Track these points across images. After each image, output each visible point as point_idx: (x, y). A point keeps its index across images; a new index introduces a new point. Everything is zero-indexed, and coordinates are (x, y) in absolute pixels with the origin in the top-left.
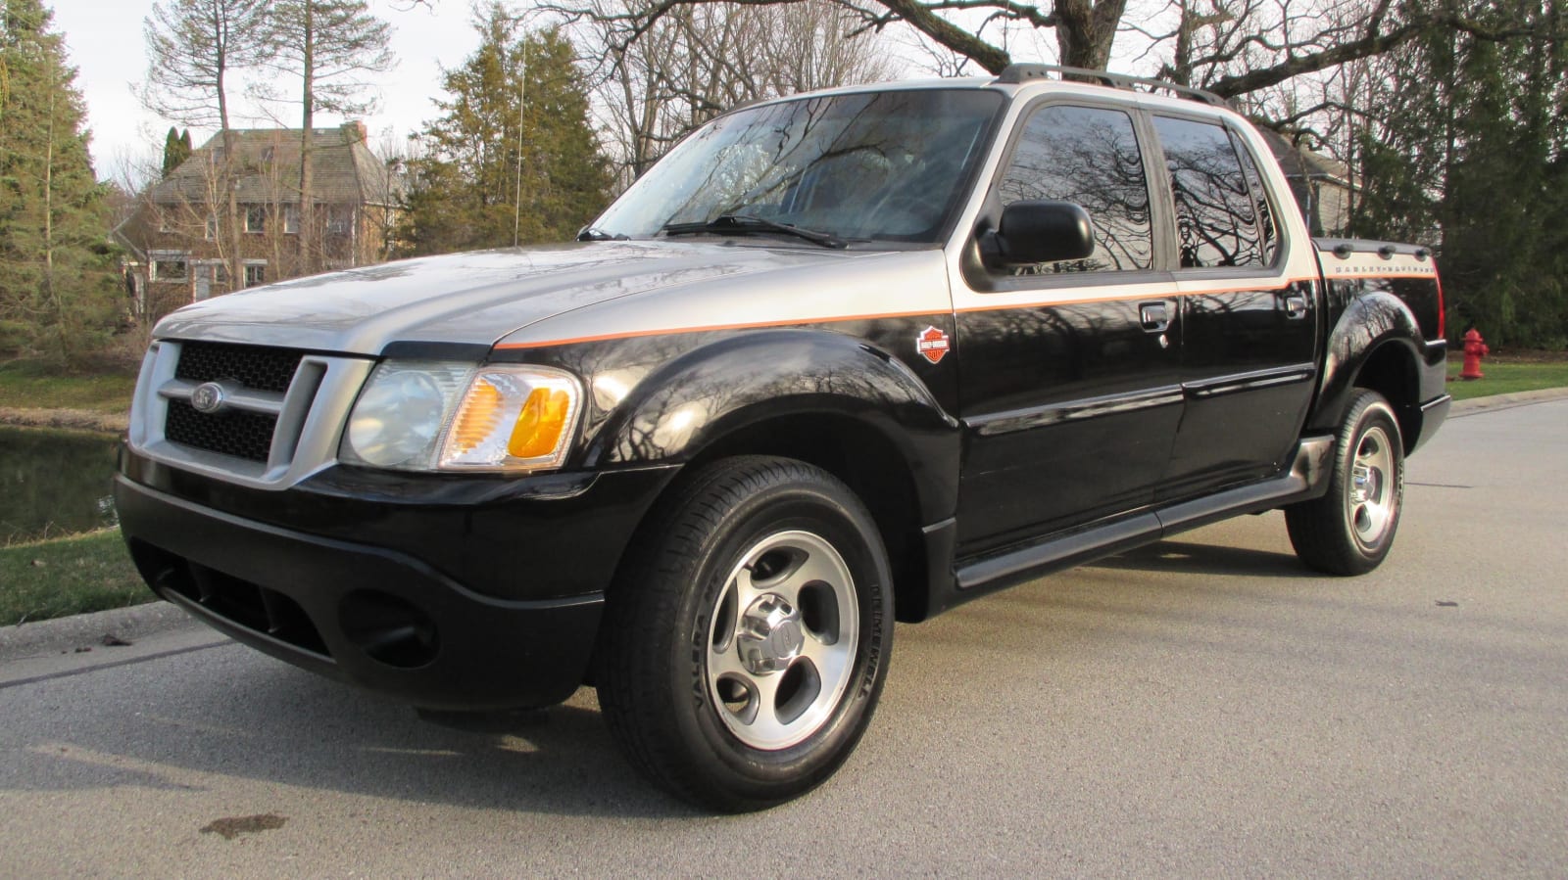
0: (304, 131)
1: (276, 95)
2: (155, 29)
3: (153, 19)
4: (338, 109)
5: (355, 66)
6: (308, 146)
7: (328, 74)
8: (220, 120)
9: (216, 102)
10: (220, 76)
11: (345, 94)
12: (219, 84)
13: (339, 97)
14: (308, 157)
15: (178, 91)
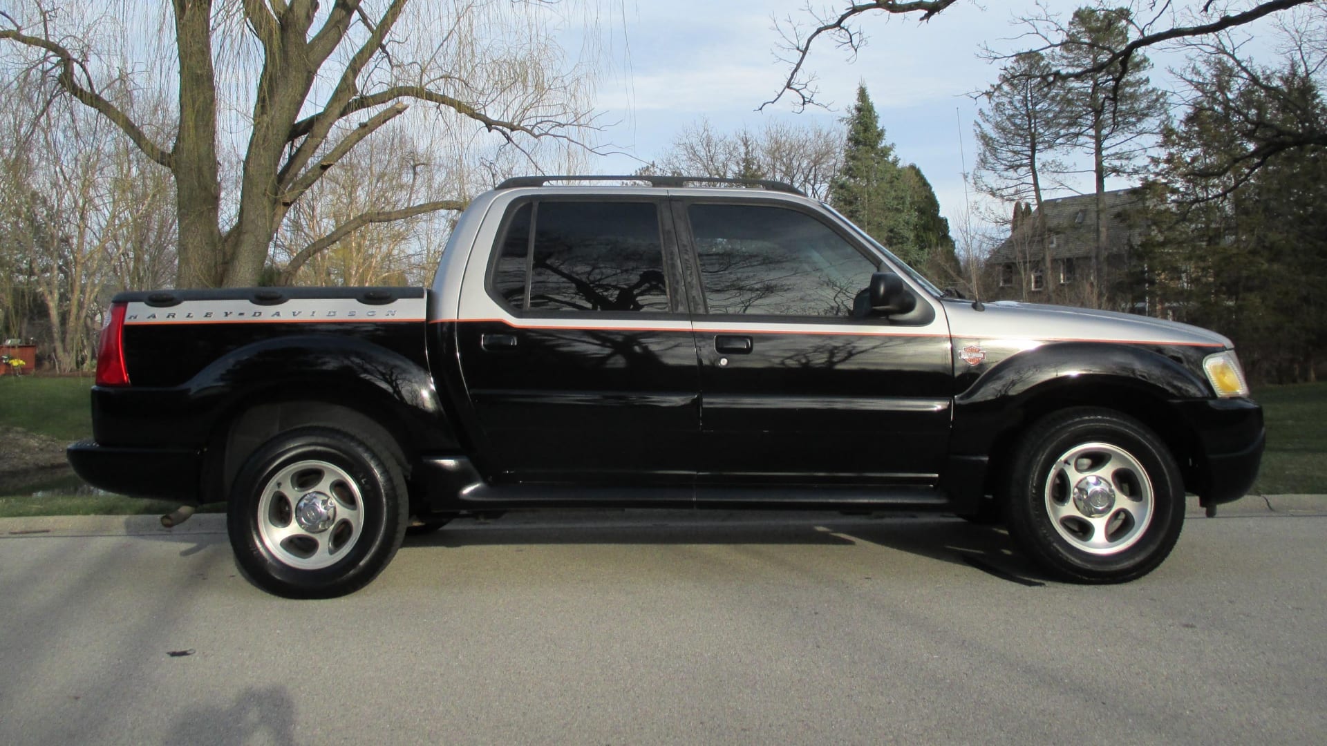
0: (1097, 194)
1: (1066, 168)
2: (982, 129)
3: (980, 122)
4: (1124, 172)
5: (1140, 133)
6: (1101, 206)
7: (1113, 144)
8: (1034, 193)
9: (1030, 179)
10: (1032, 158)
11: (1129, 159)
12: (1032, 165)
13: (1124, 162)
14: (1102, 216)
15: (1005, 173)
